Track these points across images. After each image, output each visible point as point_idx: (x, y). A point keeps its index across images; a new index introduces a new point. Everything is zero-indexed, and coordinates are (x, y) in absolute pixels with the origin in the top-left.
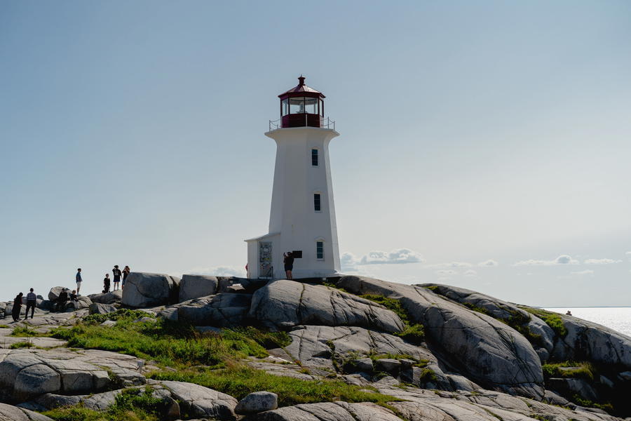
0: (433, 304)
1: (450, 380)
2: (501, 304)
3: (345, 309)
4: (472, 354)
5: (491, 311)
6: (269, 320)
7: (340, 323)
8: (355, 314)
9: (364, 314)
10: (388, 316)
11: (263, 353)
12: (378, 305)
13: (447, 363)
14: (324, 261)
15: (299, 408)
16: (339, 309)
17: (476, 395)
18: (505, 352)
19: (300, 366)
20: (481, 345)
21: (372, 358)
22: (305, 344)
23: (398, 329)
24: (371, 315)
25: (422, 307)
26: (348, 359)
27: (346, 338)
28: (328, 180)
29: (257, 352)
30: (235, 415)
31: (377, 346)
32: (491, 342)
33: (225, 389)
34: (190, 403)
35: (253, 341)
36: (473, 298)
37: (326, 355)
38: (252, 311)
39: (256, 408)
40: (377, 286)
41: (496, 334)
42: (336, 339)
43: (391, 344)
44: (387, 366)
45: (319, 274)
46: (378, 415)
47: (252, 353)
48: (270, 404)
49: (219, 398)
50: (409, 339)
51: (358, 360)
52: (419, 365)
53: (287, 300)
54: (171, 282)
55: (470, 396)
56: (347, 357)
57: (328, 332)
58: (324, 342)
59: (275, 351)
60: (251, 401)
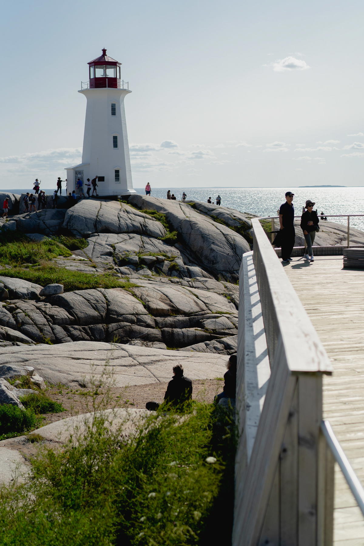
0: (187, 217)
1: (188, 269)
2: (235, 216)
3: (126, 221)
4: (206, 252)
5: (226, 221)
6: (75, 230)
7: (122, 231)
8: (133, 225)
9: (139, 225)
10: (156, 226)
11: (68, 254)
12: (151, 217)
13: (190, 258)
14: (120, 183)
15: (75, 293)
16: (122, 222)
17: (194, 281)
18: (228, 250)
19: (91, 261)
20: (213, 246)
21: (138, 256)
22: (97, 247)
23: (161, 235)
24: (144, 225)
25: (180, 219)
26: (123, 257)
27: (125, 242)
28: (123, 126)
29: (64, 253)
30: (39, 296)
31: (144, 247)
32: (219, 244)
33: (37, 281)
34: (15, 290)
35: (62, 246)
36: (217, 212)
37: (110, 254)
38: (65, 223)
39: (51, 293)
40: (153, 204)
41: (224, 239)
42: (117, 243)
43: (154, 246)
44: (147, 261)
45: (117, 192)
46: (120, 296)
47: (61, 253)
48: (58, 291)
49: (32, 287)
50: (168, 242)
51: (129, 257)
52: (169, 260)
53: (88, 216)
54: (13, 199)
55: (189, 281)
56: (123, 255)
57: (113, 238)
58: (109, 245)
59: (77, 252)
60: (48, 289)
